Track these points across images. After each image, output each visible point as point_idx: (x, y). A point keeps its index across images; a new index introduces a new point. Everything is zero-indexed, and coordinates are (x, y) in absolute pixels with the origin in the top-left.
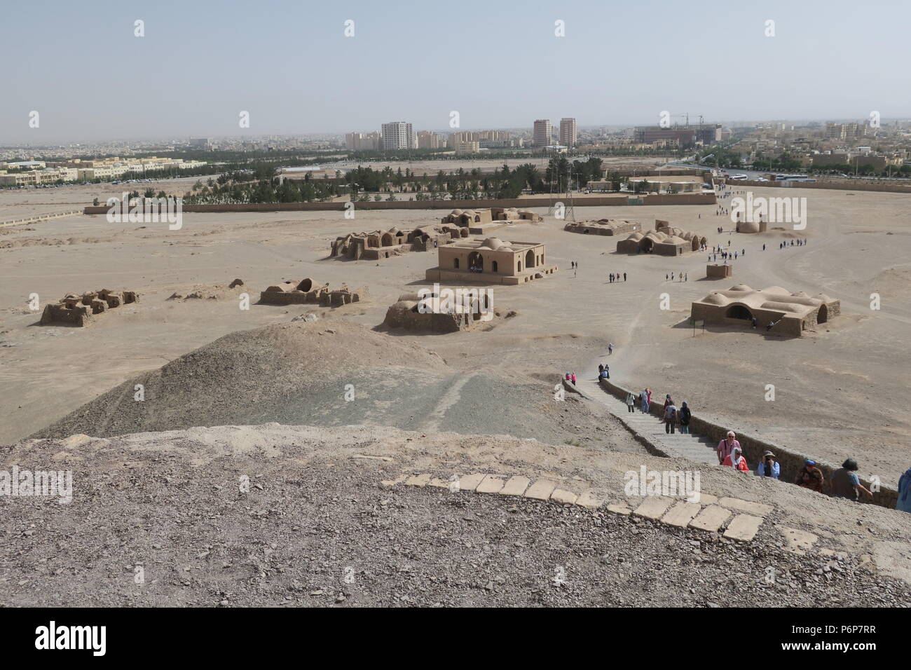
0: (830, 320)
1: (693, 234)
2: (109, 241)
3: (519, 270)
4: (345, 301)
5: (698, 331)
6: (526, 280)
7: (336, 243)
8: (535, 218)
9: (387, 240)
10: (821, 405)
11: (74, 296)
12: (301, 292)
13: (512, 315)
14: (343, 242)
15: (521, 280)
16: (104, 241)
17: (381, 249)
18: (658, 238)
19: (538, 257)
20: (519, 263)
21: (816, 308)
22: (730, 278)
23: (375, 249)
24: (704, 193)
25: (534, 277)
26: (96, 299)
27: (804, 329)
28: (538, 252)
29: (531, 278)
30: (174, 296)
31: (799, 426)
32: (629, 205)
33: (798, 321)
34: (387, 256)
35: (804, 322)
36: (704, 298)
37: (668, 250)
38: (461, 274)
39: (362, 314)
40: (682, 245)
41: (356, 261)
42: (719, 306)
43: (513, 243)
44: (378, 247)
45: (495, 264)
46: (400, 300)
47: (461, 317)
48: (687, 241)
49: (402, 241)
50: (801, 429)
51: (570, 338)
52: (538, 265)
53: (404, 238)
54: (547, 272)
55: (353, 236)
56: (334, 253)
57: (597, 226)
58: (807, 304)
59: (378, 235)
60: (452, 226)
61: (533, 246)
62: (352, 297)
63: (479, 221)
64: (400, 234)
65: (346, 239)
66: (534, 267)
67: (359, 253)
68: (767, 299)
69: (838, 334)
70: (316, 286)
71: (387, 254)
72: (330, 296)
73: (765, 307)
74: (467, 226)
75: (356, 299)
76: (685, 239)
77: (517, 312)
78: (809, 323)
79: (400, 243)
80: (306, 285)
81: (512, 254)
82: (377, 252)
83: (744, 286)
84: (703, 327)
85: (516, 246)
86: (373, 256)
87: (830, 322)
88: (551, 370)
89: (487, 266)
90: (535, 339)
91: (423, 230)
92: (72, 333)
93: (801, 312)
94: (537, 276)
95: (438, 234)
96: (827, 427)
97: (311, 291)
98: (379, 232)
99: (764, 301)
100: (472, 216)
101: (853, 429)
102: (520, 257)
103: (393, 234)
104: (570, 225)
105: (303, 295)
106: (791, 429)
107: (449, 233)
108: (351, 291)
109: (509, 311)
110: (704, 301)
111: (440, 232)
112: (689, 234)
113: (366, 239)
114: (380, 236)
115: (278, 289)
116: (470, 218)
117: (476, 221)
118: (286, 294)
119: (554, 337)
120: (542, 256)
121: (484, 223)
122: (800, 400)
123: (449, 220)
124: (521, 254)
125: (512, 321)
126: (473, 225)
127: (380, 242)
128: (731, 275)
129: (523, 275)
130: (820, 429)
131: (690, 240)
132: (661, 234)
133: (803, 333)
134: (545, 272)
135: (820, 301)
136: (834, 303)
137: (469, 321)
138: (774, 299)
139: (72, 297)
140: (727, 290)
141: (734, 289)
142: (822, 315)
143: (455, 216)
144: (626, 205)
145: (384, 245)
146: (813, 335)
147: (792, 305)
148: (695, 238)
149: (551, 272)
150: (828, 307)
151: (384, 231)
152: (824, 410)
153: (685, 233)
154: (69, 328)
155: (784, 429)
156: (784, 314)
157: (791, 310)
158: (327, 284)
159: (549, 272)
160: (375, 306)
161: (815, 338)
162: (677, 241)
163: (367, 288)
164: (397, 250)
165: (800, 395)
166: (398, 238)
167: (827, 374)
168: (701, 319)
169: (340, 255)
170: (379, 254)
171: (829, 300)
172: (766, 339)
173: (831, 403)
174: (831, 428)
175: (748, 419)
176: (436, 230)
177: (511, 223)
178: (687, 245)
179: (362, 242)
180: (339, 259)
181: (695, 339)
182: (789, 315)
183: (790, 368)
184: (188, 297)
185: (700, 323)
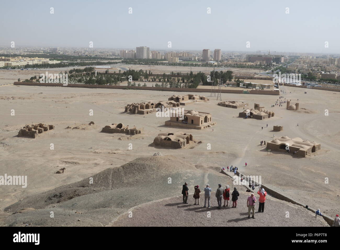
0: (317, 151)
1: (269, 111)
2: (29, 99)
3: (202, 124)
4: (136, 133)
5: (269, 153)
6: (204, 128)
7: (127, 107)
8: (206, 99)
9: (147, 107)
10: (307, 183)
11: (29, 125)
12: (118, 128)
13: (200, 142)
14: (130, 107)
15: (202, 128)
16: (27, 99)
17: (145, 110)
18: (255, 112)
19: (209, 119)
20: (202, 121)
21: (312, 147)
22: (282, 131)
23: (142, 110)
24: (274, 90)
25: (207, 126)
26: (39, 128)
27: (306, 155)
28: (209, 117)
29: (206, 127)
30: (68, 128)
31: (297, 190)
32: (244, 94)
33: (304, 152)
34: (147, 113)
35: (307, 152)
36: (271, 141)
37: (259, 117)
38: (179, 124)
39: (143, 139)
40: (265, 115)
41: (135, 115)
42: (277, 144)
43: (199, 112)
44: (144, 109)
45: (192, 121)
46: (159, 135)
47: (182, 143)
48: (267, 114)
49: (153, 107)
50: (297, 191)
51: (223, 153)
52: (208, 122)
53: (154, 106)
54: (212, 125)
55: (134, 104)
56: (126, 111)
57: (231, 104)
58: (308, 145)
59: (144, 104)
60: (173, 102)
61: (207, 114)
62: (138, 132)
63: (184, 100)
64: (152, 104)
65: (131, 105)
66: (207, 122)
67: (136, 111)
68: (294, 143)
69: (318, 157)
70: (124, 126)
71: (147, 112)
72: (130, 131)
73: (293, 146)
74: (179, 102)
75: (140, 132)
76: (266, 113)
77: (202, 142)
78: (308, 152)
79: (152, 108)
80: (120, 126)
81: (199, 117)
82: (144, 111)
83: (286, 137)
84: (271, 152)
85: (201, 114)
86: (142, 113)
87: (317, 152)
88: (216, 165)
89: (189, 121)
90: (210, 153)
91: (162, 103)
92: (31, 141)
93: (306, 148)
94: (208, 126)
95: (168, 105)
96: (306, 191)
97: (122, 128)
98: (144, 103)
99: (293, 143)
100: (181, 98)
101: (314, 191)
102: (202, 119)
103: (150, 104)
104: (220, 103)
105: (119, 130)
106: (294, 191)
107: (172, 105)
108: (138, 129)
109: (199, 141)
110: (271, 142)
111: (168, 104)
112: (267, 111)
113: (139, 106)
114: (145, 105)
115: (109, 127)
116: (180, 98)
117: (182, 100)
118: (112, 129)
119: (217, 153)
120: (211, 118)
121: (185, 101)
122: (301, 181)
123: (172, 99)
124: (203, 118)
125: (201, 145)
126: (181, 101)
127: (145, 107)
128: (282, 130)
129: (203, 126)
130: (303, 191)
131: (268, 114)
132: (257, 110)
133: (306, 156)
134: (211, 124)
135: (313, 144)
136: (318, 145)
137: (185, 145)
138: (296, 143)
139: (29, 126)
140: (280, 138)
141: (283, 138)
142: (313, 149)
143: (174, 97)
144: (242, 93)
145: (146, 108)
146: (309, 157)
147: (303, 146)
148: (270, 113)
149: (214, 125)
150: (316, 147)
151: (146, 103)
152: (307, 185)
153: (266, 111)
154: (30, 139)
155: (292, 191)
156: (300, 149)
157: (302, 147)
158: (128, 126)
159: (213, 124)
160: (147, 136)
161: (310, 158)
162: (263, 114)
163: (143, 128)
164: (151, 111)
165: (301, 179)
166: (152, 106)
167: (312, 172)
168: (270, 149)
169: (128, 112)
170: (144, 112)
171: (316, 144)
172: (293, 157)
173: (311, 183)
174: (307, 191)
175: (282, 187)
176: (167, 103)
177: (196, 101)
178: (266, 115)
179: (138, 107)
180: (128, 113)
181: (267, 156)
182: (301, 149)
183: (300, 169)
184: (74, 128)
185: (270, 150)
